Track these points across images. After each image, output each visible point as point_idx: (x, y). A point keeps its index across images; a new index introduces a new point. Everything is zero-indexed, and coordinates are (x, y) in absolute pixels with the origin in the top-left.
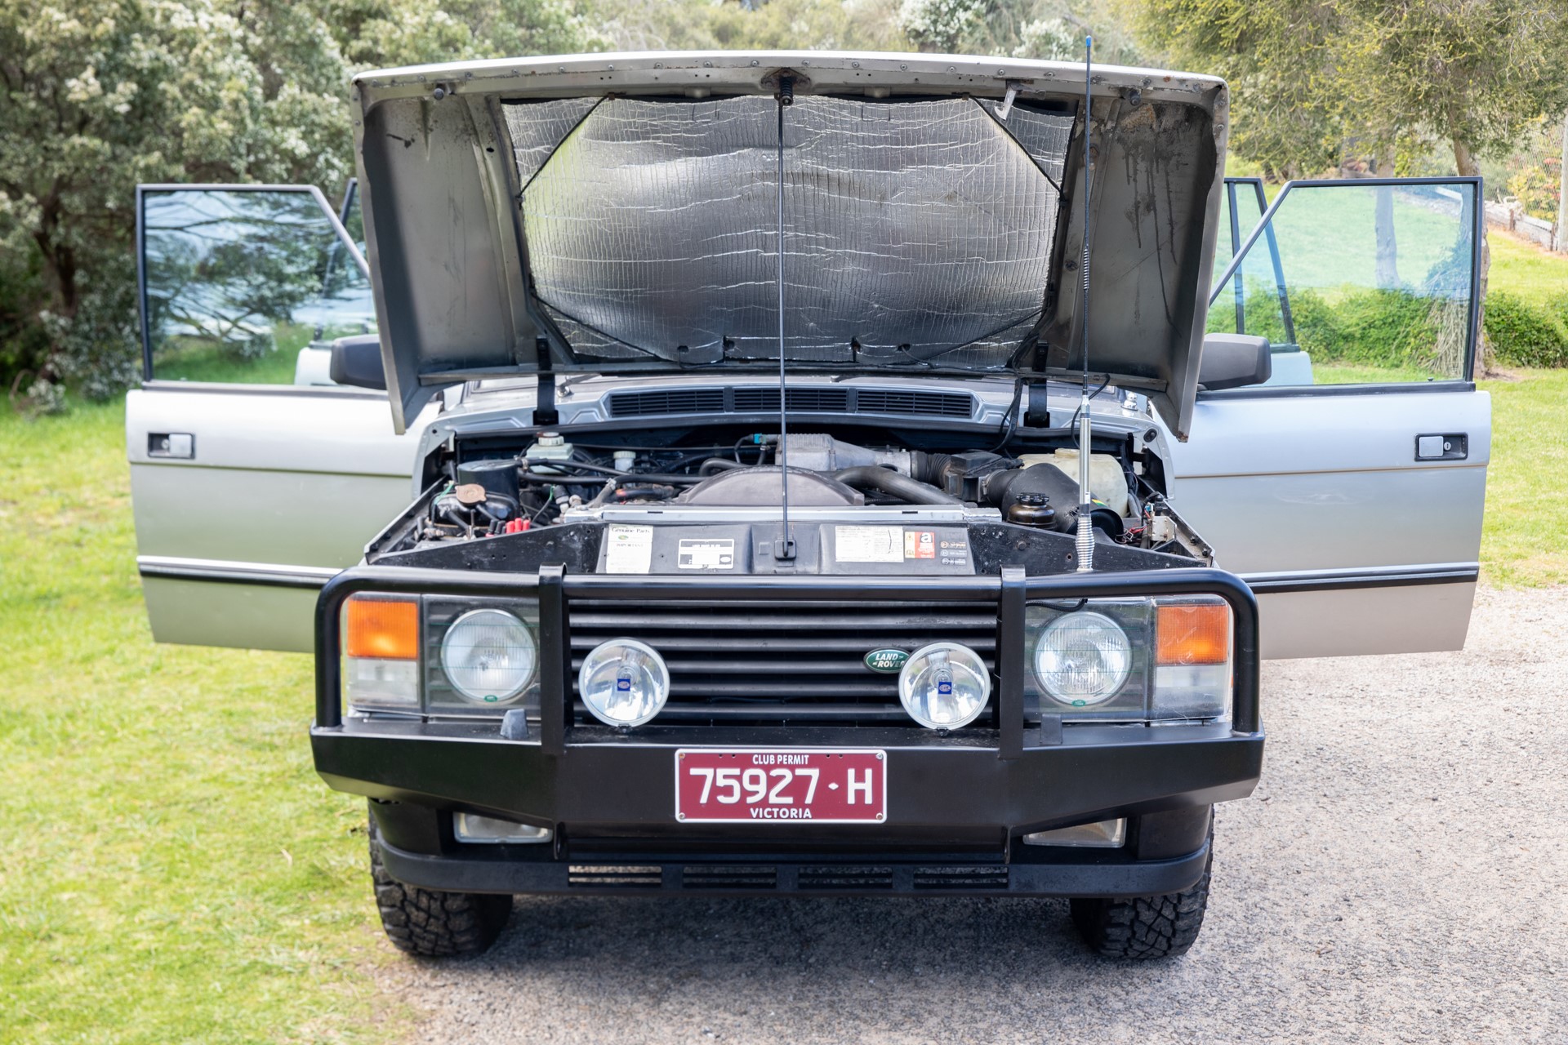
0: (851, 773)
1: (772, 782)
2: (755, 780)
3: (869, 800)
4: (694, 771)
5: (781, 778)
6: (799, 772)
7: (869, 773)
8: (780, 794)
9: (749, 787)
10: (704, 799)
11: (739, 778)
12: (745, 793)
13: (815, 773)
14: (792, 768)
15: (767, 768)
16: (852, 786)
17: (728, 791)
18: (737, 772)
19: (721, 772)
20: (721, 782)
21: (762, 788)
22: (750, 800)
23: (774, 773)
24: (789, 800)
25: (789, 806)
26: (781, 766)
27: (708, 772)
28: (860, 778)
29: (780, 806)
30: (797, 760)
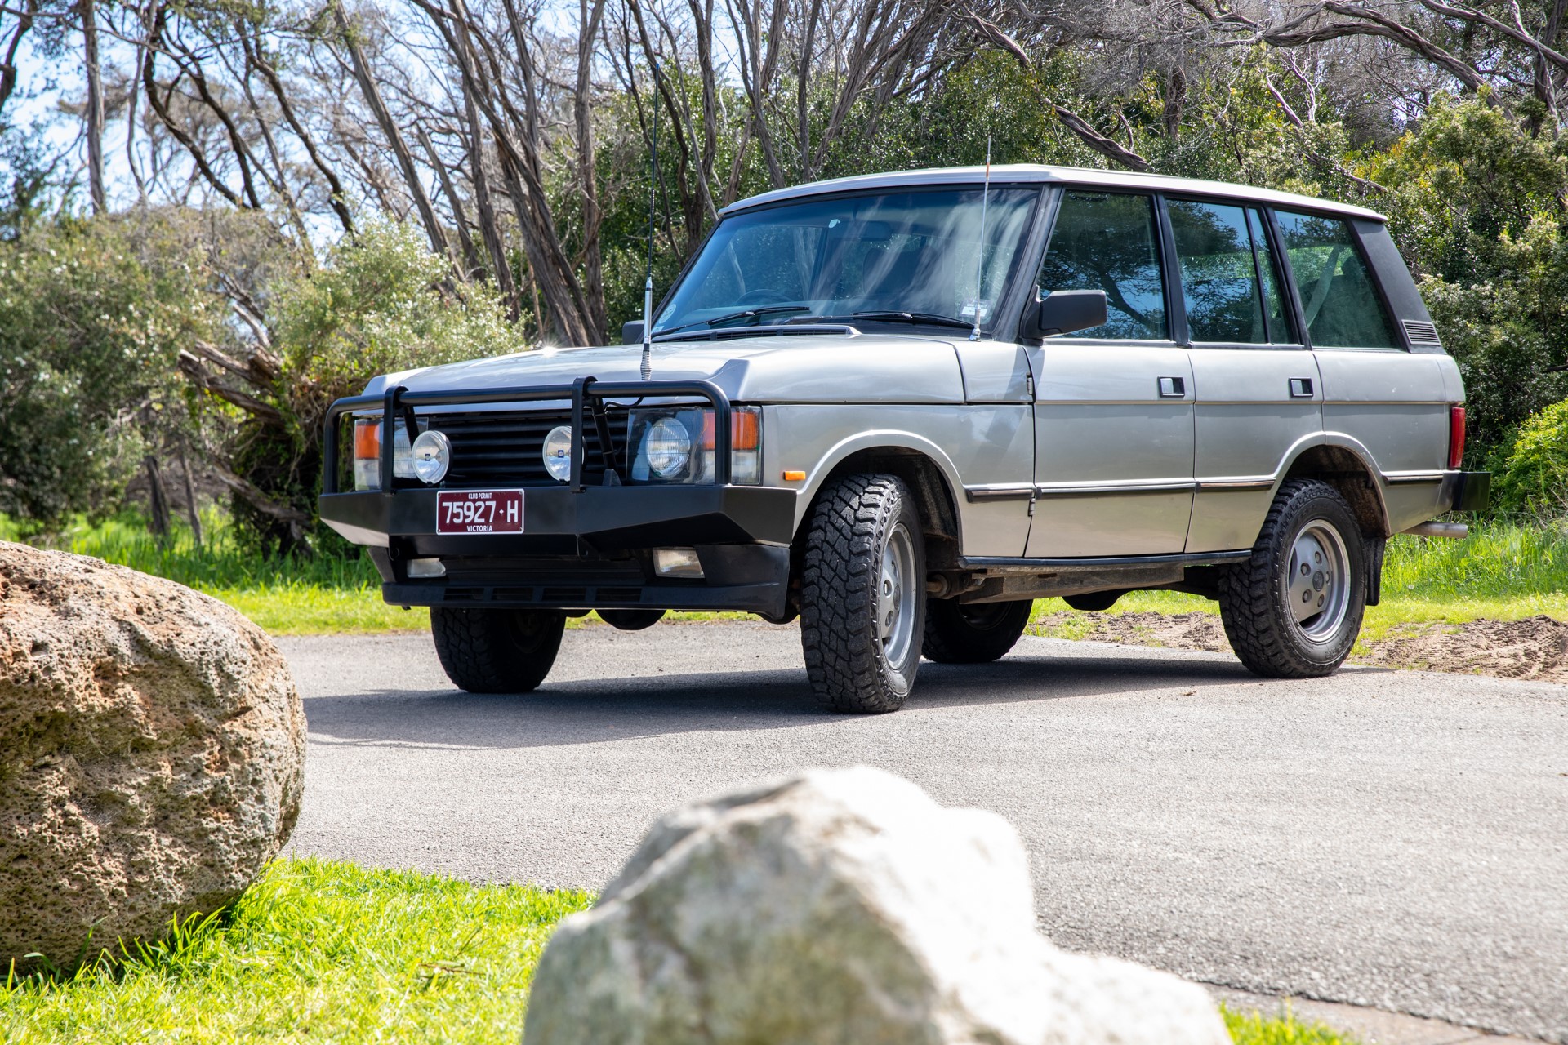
0: (509, 503)
1: (477, 509)
2: (469, 509)
3: (516, 520)
4: (445, 504)
5: (480, 507)
6: (488, 503)
7: (516, 502)
8: (480, 517)
9: (467, 513)
10: (448, 521)
11: (462, 507)
12: (466, 517)
13: (493, 504)
14: (484, 500)
15: (474, 501)
16: (510, 511)
17: (457, 515)
18: (461, 504)
19: (456, 504)
20: (456, 510)
21: (471, 513)
22: (467, 521)
23: (478, 504)
24: (483, 521)
25: (483, 524)
26: (480, 500)
27: (449, 504)
28: (513, 507)
29: (479, 524)
30: (487, 496)
